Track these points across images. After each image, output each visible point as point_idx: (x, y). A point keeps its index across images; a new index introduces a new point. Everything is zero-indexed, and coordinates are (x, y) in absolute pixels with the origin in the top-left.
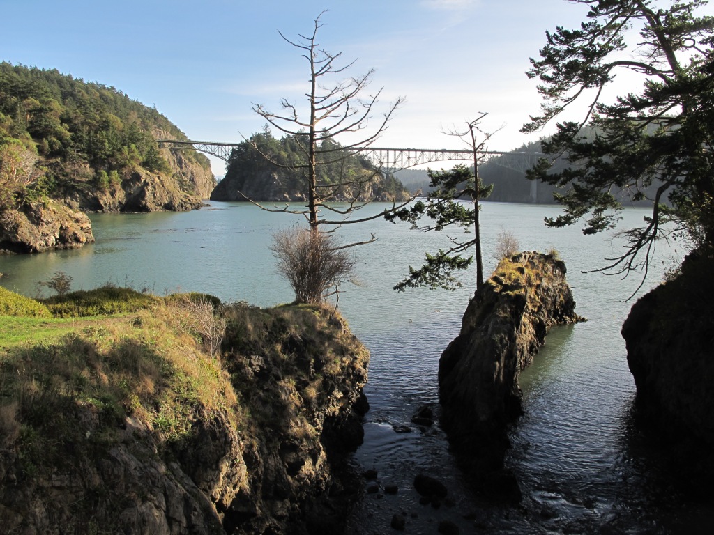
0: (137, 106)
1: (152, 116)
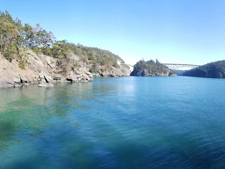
0: (114, 55)
1: (117, 57)
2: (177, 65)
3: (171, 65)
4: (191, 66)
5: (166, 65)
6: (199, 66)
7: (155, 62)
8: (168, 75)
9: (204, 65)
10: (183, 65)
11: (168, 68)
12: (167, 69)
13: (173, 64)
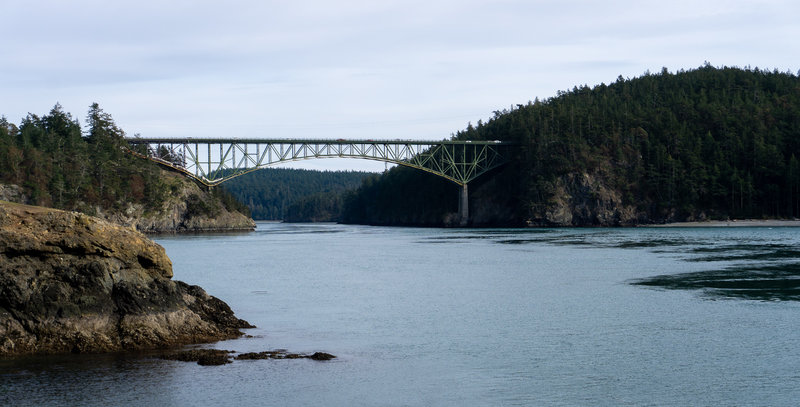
2: (252, 148)
3: (203, 147)
4: (369, 150)
5: (166, 145)
6: (426, 147)
7: (86, 130)
8: (172, 216)
9: (461, 136)
10: (293, 142)
11: (184, 174)
12: (169, 178)
13: (221, 142)
